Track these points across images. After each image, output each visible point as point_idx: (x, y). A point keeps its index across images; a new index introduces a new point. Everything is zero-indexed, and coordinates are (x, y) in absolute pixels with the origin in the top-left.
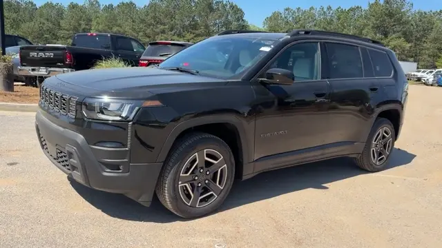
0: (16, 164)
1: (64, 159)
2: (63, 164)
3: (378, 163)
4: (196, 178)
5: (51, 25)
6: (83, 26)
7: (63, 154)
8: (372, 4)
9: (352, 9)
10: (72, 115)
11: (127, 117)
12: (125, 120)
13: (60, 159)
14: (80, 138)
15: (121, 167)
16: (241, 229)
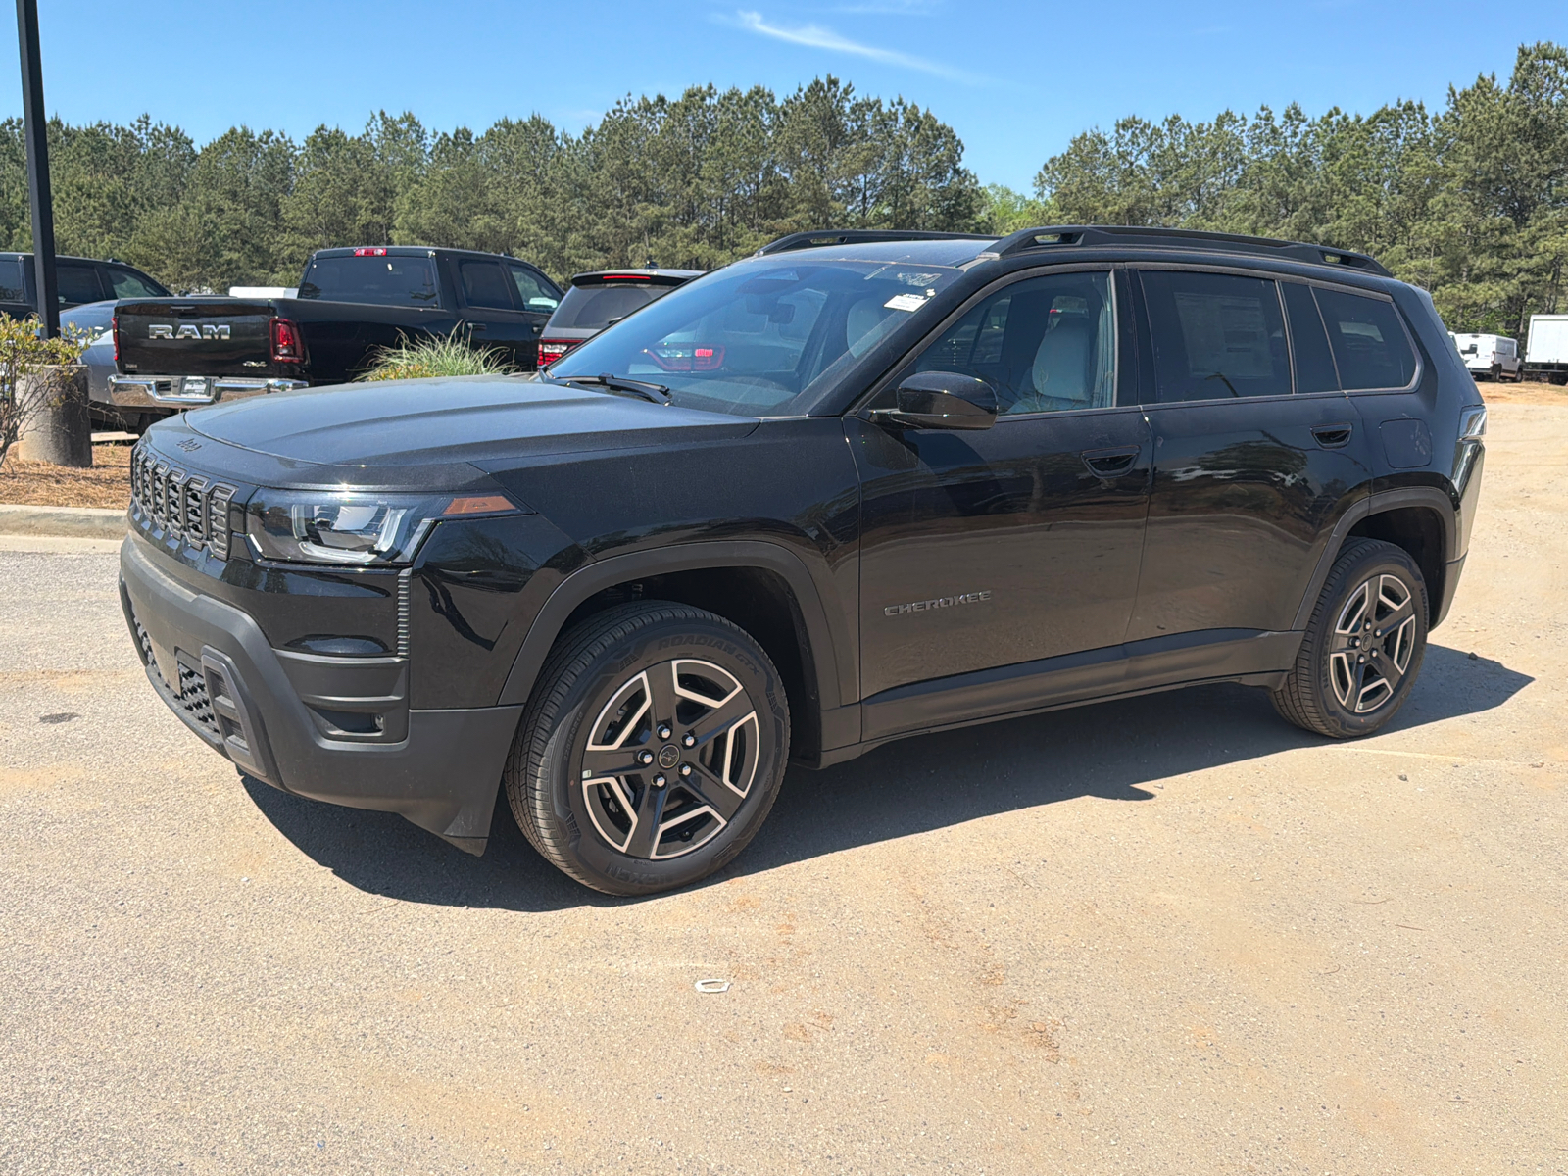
0: (71, 716)
1: (201, 695)
2: (201, 713)
3: (1359, 708)
4: (648, 759)
5: (246, 216)
6: (364, 217)
7: (196, 680)
8: (1465, 95)
9: (1383, 116)
10: (218, 547)
11: (394, 553)
12: (389, 562)
13: (192, 699)
14: (244, 624)
15: (380, 722)
16: (800, 931)
